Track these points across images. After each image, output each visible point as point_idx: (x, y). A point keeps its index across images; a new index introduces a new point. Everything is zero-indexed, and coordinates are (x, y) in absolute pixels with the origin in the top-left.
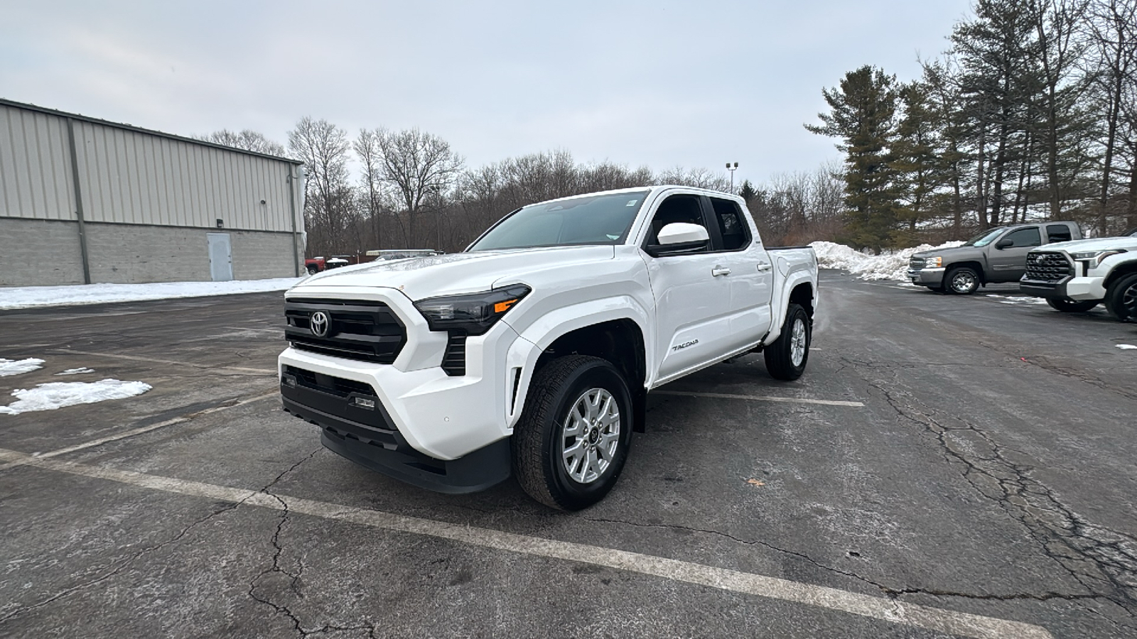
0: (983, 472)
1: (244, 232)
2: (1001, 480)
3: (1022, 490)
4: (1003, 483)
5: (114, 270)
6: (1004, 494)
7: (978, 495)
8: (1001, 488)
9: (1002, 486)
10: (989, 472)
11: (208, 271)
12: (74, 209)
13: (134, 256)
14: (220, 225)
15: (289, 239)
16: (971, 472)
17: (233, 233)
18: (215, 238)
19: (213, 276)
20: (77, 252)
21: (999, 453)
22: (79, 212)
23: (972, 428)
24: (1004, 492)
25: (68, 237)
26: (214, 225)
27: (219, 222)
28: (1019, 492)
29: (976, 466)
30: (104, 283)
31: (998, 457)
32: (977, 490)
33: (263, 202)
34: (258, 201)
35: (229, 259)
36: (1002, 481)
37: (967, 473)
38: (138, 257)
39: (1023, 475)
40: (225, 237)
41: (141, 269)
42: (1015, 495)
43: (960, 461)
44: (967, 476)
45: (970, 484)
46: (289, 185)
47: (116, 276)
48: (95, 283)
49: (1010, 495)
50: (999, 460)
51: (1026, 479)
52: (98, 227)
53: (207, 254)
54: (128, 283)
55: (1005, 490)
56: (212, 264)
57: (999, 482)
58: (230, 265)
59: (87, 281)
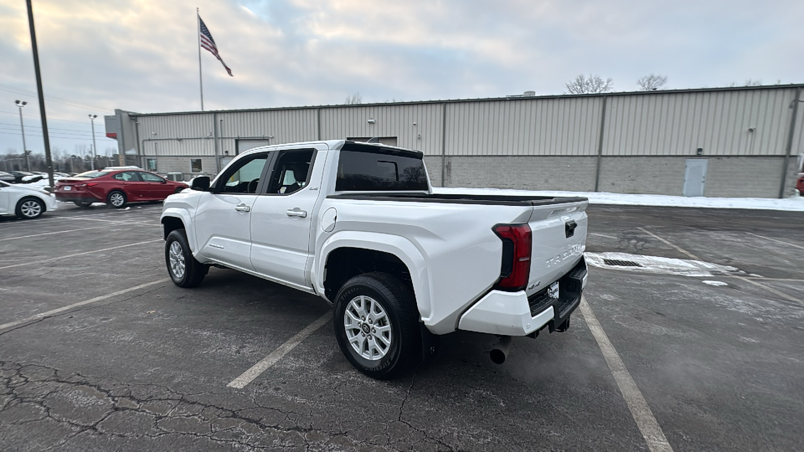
0: (45, 381)
1: (724, 158)
2: (28, 382)
3: (8, 382)
4: (25, 381)
5: (613, 184)
6: (20, 373)
7: (38, 363)
8: (25, 376)
9: (24, 377)
10: (40, 383)
11: (681, 188)
12: (598, 148)
13: (627, 176)
14: (699, 153)
15: (779, 163)
16: (53, 376)
17: (711, 159)
18: (691, 163)
19: (684, 192)
20: (594, 173)
21: (43, 408)
22: (600, 150)
23: (93, 428)
24: (21, 374)
25: (591, 164)
26: (694, 153)
27: (700, 150)
28: (10, 380)
29: (53, 382)
30: (605, 192)
31: (41, 403)
32: (40, 365)
33: (751, 130)
34: (746, 129)
35: (703, 180)
36: (26, 381)
37: (55, 373)
38: (629, 176)
39: (11, 395)
40: (703, 162)
41: (630, 184)
42: (12, 376)
43: (69, 380)
44: (54, 371)
45: (48, 367)
46: (791, 110)
47: (614, 189)
48: (600, 192)
49: (17, 374)
50: (39, 399)
51: (8, 394)
52: (609, 159)
53: (684, 175)
54: (620, 193)
55: (21, 376)
56: (686, 184)
57: (28, 380)
58: (703, 184)
59: (596, 191)
